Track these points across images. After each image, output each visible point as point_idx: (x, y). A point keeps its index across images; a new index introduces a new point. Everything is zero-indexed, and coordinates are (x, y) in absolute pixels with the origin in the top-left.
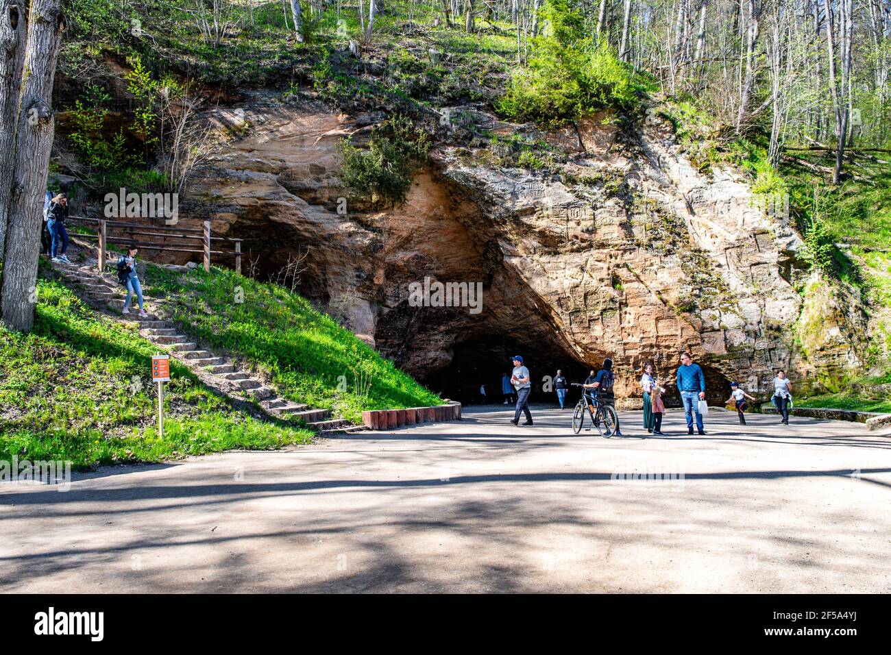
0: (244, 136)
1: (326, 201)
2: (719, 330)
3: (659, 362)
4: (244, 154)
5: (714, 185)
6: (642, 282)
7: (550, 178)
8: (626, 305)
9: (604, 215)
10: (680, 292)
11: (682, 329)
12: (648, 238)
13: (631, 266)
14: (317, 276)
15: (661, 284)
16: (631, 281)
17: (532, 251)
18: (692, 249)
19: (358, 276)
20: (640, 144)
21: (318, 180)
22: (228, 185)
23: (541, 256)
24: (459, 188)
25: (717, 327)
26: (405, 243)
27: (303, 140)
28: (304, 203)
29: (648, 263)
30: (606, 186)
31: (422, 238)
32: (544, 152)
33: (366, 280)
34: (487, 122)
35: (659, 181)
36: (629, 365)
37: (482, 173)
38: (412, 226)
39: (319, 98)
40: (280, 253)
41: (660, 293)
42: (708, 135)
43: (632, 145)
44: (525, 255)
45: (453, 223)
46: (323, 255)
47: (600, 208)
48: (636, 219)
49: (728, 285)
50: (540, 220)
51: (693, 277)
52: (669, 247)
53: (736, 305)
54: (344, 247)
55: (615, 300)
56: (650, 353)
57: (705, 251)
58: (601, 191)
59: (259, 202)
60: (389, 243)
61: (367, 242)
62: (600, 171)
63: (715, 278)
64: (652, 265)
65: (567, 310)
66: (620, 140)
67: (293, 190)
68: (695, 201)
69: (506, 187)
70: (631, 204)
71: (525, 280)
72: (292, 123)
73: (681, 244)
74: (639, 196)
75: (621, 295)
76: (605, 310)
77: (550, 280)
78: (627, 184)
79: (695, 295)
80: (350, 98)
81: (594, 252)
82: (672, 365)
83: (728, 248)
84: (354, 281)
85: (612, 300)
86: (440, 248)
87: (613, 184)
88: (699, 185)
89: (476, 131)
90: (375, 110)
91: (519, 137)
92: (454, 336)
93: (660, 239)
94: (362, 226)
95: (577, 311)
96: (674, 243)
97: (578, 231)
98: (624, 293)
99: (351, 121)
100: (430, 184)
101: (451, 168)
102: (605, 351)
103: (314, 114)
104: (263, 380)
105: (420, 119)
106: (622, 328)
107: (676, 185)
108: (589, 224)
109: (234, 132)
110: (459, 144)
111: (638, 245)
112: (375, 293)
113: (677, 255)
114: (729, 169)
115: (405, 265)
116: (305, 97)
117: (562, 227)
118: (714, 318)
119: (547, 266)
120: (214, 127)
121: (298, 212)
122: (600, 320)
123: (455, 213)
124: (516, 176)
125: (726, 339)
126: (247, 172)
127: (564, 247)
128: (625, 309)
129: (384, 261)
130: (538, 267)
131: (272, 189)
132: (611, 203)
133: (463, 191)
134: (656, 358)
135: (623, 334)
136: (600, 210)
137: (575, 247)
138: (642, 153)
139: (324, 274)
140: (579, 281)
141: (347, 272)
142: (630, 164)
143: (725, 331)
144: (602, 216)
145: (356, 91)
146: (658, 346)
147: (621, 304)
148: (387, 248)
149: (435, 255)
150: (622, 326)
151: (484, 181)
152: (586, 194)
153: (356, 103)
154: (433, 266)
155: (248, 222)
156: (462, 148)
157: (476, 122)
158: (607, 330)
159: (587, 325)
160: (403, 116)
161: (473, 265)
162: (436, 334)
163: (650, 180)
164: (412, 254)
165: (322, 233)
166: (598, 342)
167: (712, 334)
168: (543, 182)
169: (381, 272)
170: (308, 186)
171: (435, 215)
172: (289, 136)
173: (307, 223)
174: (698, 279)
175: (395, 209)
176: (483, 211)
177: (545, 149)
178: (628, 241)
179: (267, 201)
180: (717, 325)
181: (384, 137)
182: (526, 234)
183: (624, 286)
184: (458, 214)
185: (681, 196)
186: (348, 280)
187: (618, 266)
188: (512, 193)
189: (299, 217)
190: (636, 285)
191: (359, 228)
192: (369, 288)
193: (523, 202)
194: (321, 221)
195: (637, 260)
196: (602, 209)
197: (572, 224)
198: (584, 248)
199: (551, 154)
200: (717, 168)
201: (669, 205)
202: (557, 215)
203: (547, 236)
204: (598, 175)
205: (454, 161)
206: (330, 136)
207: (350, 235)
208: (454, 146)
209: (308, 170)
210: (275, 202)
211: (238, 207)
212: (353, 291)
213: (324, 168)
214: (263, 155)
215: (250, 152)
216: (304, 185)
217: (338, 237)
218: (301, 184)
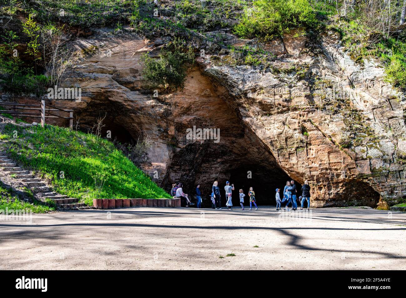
0: (93, 54)
1: (140, 88)
2: (366, 159)
3: (332, 179)
4: (93, 64)
5: (364, 70)
6: (320, 130)
7: (264, 70)
8: (310, 144)
9: (296, 91)
10: (342, 136)
11: (344, 158)
12: (323, 104)
13: (313, 121)
14: (138, 130)
15: (331, 131)
16: (313, 130)
17: (257, 113)
18: (351, 109)
19: (159, 130)
20: (321, 47)
21: (135, 77)
22: (84, 81)
23: (262, 116)
24: (215, 78)
25: (365, 157)
26: (187, 111)
27: (125, 55)
28: (128, 89)
29: (323, 119)
30: (297, 74)
31: (198, 108)
32: (261, 55)
33: (164, 132)
34: (231, 39)
35: (331, 69)
36: (314, 180)
37: (225, 70)
38: (190, 101)
39: (134, 31)
40: (118, 118)
41: (330, 137)
42: (363, 40)
43: (315, 48)
44: (253, 116)
45: (216, 99)
46: (139, 119)
47: (294, 86)
48: (316, 93)
49: (373, 131)
50: (259, 95)
51: (350, 127)
52: (336, 109)
53: (378, 143)
54: (150, 114)
55: (304, 141)
56: (326, 174)
57: (360, 111)
58: (294, 77)
59: (102, 90)
60: (176, 111)
61: (162, 111)
62: (294, 65)
63: (365, 127)
64: (325, 120)
65: (276, 148)
66: (308, 45)
67: (121, 83)
68: (355, 80)
69: (239, 77)
70: (314, 84)
71: (253, 131)
72: (119, 46)
73: (344, 107)
74: (319, 79)
75: (307, 138)
76: (298, 148)
77: (267, 130)
78: (312, 72)
79: (352, 138)
80: (151, 30)
81: (291, 113)
82: (340, 181)
83: (375, 108)
84: (157, 133)
85: (302, 141)
86: (210, 113)
87: (302, 72)
88: (356, 70)
89: (223, 45)
90: (165, 36)
91: (248, 47)
92: (228, 165)
93: (330, 104)
94: (160, 102)
95: (282, 148)
96: (339, 106)
97: (281, 101)
98: (309, 137)
99: (152, 43)
100: (200, 76)
101: (208, 67)
102: (299, 172)
103: (132, 40)
104: (47, 183)
105: (191, 40)
106: (308, 158)
107: (343, 71)
108: (287, 96)
109: (88, 52)
110: (214, 53)
111: (317, 108)
112: (170, 140)
113: (341, 113)
114: (373, 60)
115: (188, 124)
116: (126, 31)
117: (272, 99)
118: (363, 151)
119: (265, 122)
120: (76, 50)
121: (124, 95)
122: (295, 154)
123: (217, 92)
124: (245, 70)
125: (370, 164)
126: (94, 74)
127: (274, 110)
128: (309, 147)
129: (173, 122)
130: (260, 123)
131: (109, 83)
132: (300, 83)
133: (217, 80)
134: (330, 176)
135: (309, 162)
136: (294, 88)
137: (279, 110)
138: (321, 53)
139: (142, 130)
140: (282, 130)
141: (153, 128)
142: (314, 60)
143: (370, 159)
144: (295, 92)
145: (154, 26)
146: (331, 169)
147: (307, 144)
148: (174, 114)
149: (208, 118)
150: (308, 157)
151: (226, 74)
152: (286, 79)
153: (154, 33)
154: (208, 124)
155: (98, 101)
156: (215, 55)
157: (224, 40)
158: (300, 159)
159: (288, 157)
160: (180, 39)
161: (234, 123)
162: (216, 164)
163: (327, 69)
164: (192, 117)
165: (137, 107)
166: (295, 166)
167: (362, 162)
168: (260, 73)
169: (172, 128)
170: (129, 80)
171: (205, 94)
172: (117, 53)
173: (129, 101)
174: (354, 128)
175: (178, 92)
176: (229, 91)
177: (262, 53)
178: (311, 106)
179: (106, 90)
180: (365, 156)
181: (169, 51)
182: (252, 103)
183: (309, 133)
184: (218, 94)
185: (346, 78)
186: (154, 132)
187: (305, 121)
188: (242, 80)
189: (124, 98)
190: (316, 132)
191: (157, 103)
192: (166, 137)
193: (249, 85)
194: (136, 100)
195: (316, 117)
196: (295, 88)
197: (277, 97)
198: (285, 111)
199: (265, 56)
200: (366, 60)
201: (338, 83)
202: (268, 92)
203: (263, 105)
204: (293, 67)
205: (210, 63)
206: (140, 52)
207: (153, 107)
208: (211, 54)
209: (129, 72)
210: (111, 90)
211: (90, 93)
212: (157, 139)
213: (138, 70)
214: (103, 64)
215: (96, 63)
216: (127, 80)
217: (146, 108)
218: (125, 79)
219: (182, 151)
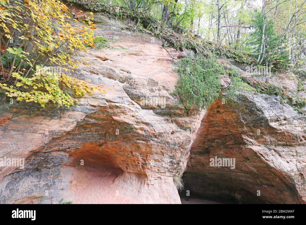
1: (156, 107)
7: (283, 101)
14: (138, 161)
19: (171, 162)
21: (152, 91)
23: (276, 147)
28: (139, 107)
33: (175, 164)
40: (111, 144)
50: (281, 126)
54: (168, 143)
59: (107, 104)
67: (133, 97)
84: (167, 165)
94: (179, 126)
117: (295, 131)
119: (282, 153)
121: (137, 114)
124: (267, 99)
126: (100, 76)
131: (119, 94)
137: (302, 143)
141: (164, 159)
155: (93, 121)
165: (153, 132)
173: (143, 123)
179: (113, 104)
182: (269, 133)
188: (266, 109)
189: (137, 119)
191: (177, 128)
192: (175, 169)
194: (153, 122)
209: (146, 83)
210: (121, 105)
211: (88, 107)
212: (165, 173)
213: (158, 83)
214: (115, 65)
215: (104, 60)
216: (142, 93)
217: (165, 135)
218: (140, 92)
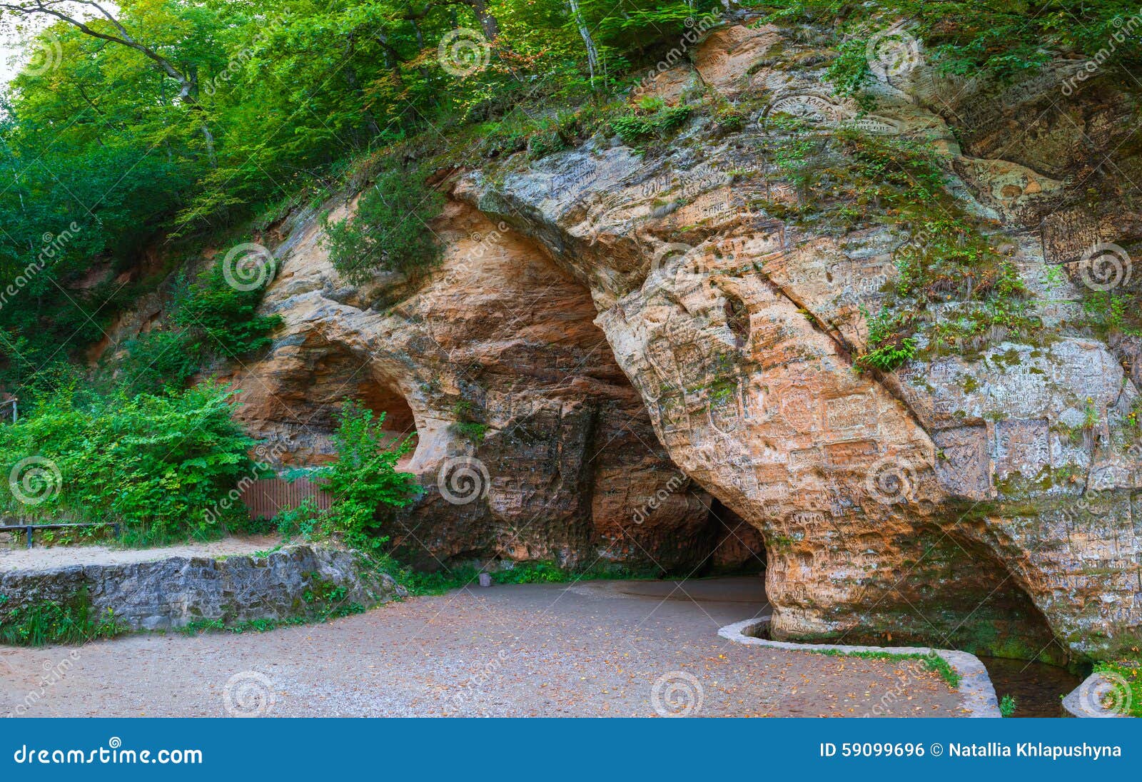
7: (604, 145)
8: (757, 366)
9: (706, 173)
16: (765, 305)
23: (626, 294)
33: (432, 391)
38: (481, 300)
41: (835, 328)
50: (595, 223)
54: (390, 353)
55: (731, 355)
61: (407, 338)
65: (655, 394)
75: (744, 341)
76: (715, 385)
85: (725, 358)
95: (668, 395)
97: (650, 220)
98: (751, 336)
106: (749, 427)
108: (671, 198)
111: (783, 218)
115: (502, 363)
124: (554, 166)
128: (754, 378)
129: (445, 361)
135: (754, 442)
144: (702, 176)
147: (744, 363)
158: (722, 434)
159: (688, 425)
162: (640, 470)
164: (510, 344)
166: (710, 465)
168: (593, 156)
169: (449, 378)
183: (752, 318)
186: (417, 396)
188: (546, 195)
190: (775, 311)
191: (398, 323)
192: (443, 402)
193: (567, 201)
196: (702, 165)
197: (642, 210)
205: (484, 185)
219: (503, 436)
